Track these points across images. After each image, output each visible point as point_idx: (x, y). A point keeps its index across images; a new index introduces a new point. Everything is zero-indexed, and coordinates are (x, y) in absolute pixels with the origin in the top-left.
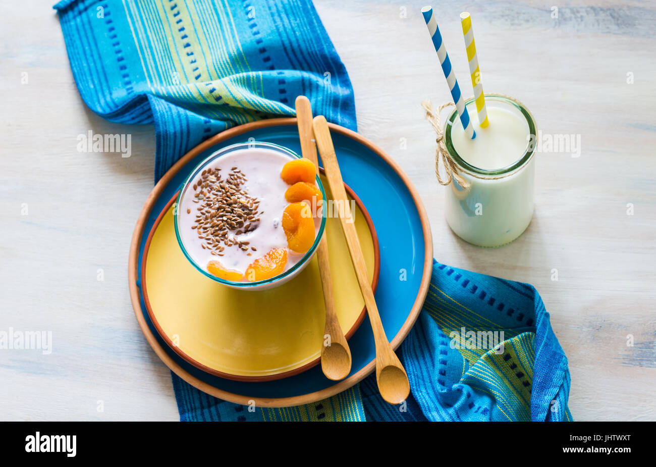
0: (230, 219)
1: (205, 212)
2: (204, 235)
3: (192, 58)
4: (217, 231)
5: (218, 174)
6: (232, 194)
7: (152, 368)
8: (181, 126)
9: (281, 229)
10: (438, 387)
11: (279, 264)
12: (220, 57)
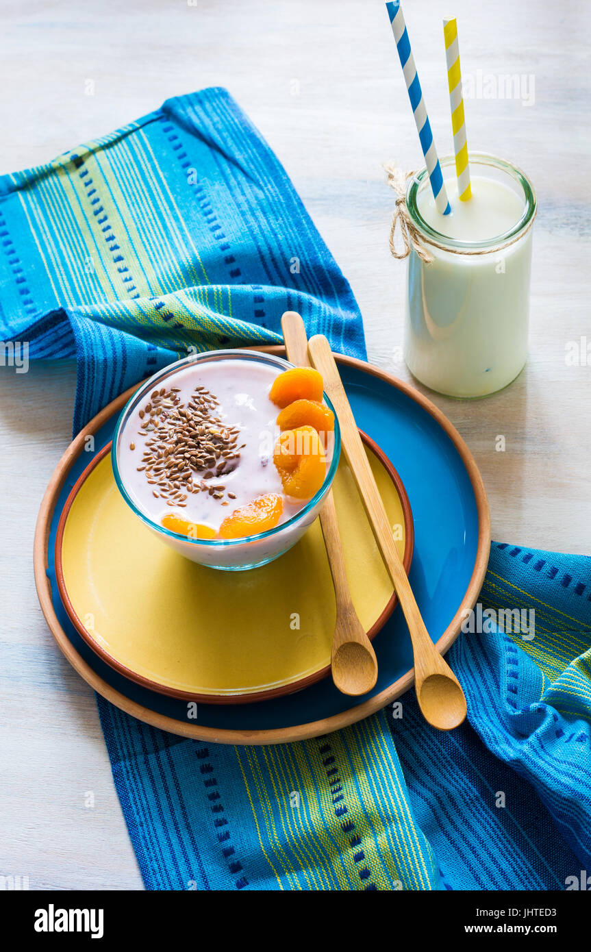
0: (195, 456)
1: (157, 448)
2: (156, 479)
3: (126, 275)
4: (175, 472)
5: (175, 397)
6: (197, 423)
7: (67, 698)
8: (115, 353)
9: (272, 468)
10: (509, 709)
11: (272, 513)
12: (168, 270)
